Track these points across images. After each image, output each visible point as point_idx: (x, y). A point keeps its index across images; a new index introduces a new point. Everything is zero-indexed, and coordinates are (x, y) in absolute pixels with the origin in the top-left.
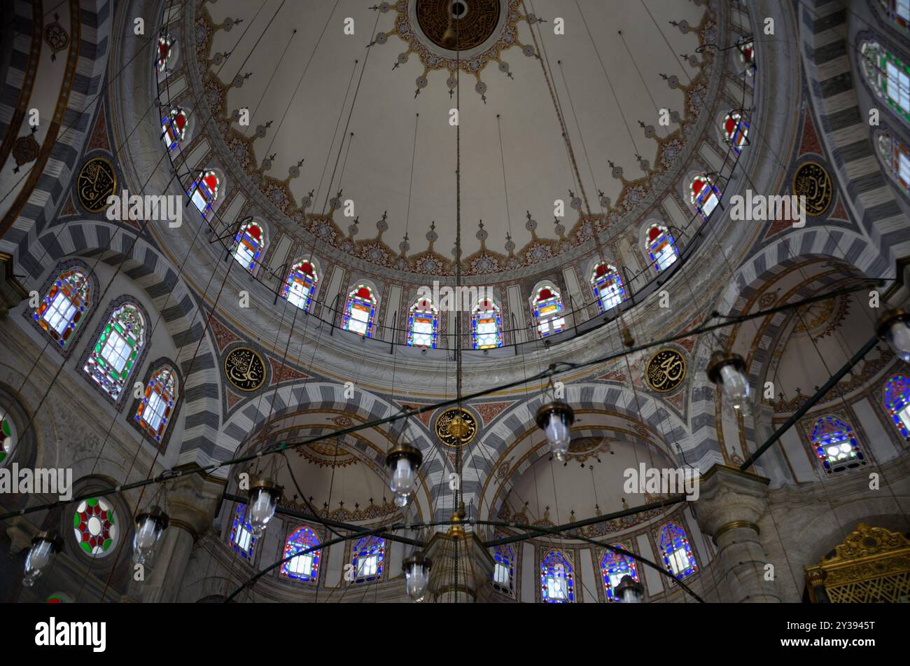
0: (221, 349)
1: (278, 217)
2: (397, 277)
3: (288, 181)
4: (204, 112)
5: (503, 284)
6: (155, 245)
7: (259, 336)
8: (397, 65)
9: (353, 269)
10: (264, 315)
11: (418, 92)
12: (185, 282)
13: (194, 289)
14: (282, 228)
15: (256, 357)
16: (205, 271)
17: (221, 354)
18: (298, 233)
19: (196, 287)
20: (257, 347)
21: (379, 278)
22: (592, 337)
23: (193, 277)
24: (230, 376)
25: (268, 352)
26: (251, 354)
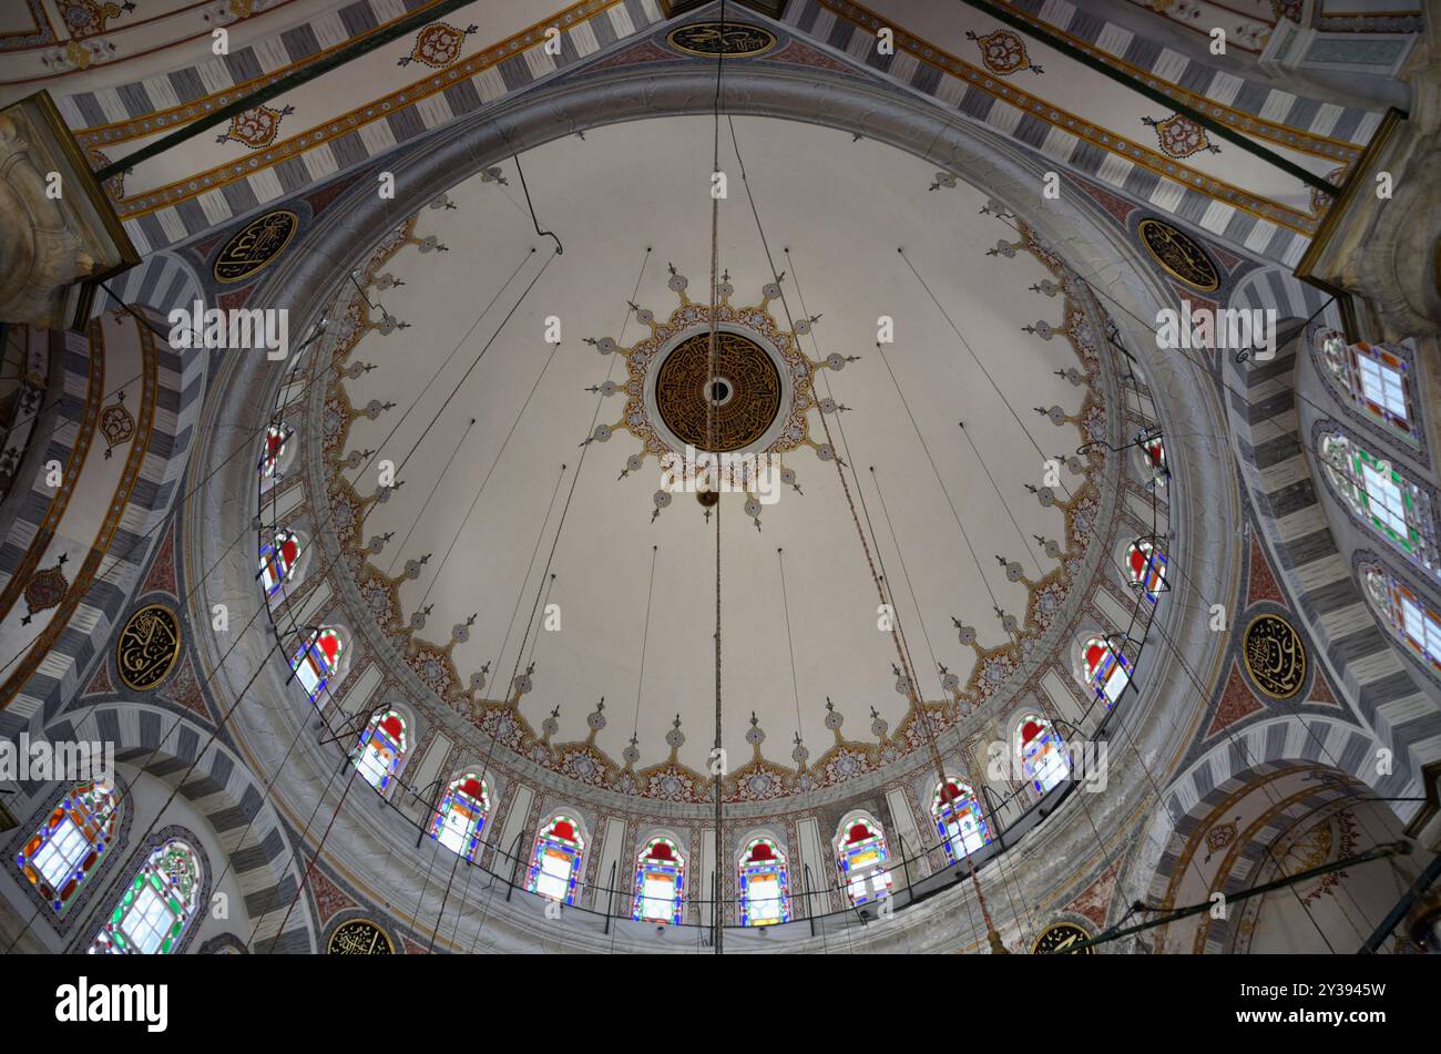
0: (324, 921)
1: (431, 703)
2: (618, 804)
3: (449, 648)
4: (327, 538)
5: (790, 817)
6: (231, 745)
7: (387, 899)
8: (625, 473)
9: (549, 791)
10: (398, 864)
11: (656, 513)
12: (274, 807)
13: (287, 818)
14: (437, 723)
15: (381, 937)
16: (309, 790)
17: (323, 929)
18: (462, 730)
19: (290, 815)
20: (384, 918)
21: (590, 806)
22: (937, 904)
23: (288, 799)
25: (403, 929)
26: (373, 930)
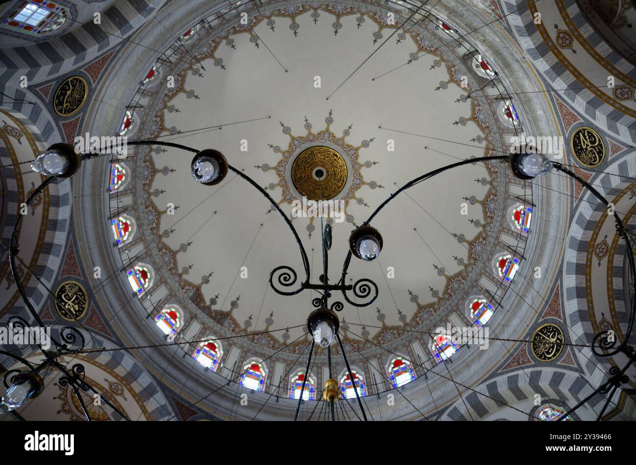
0: (530, 362)
1: (466, 287)
2: (503, 189)
3: (447, 277)
4: (394, 346)
5: (489, 101)
6: (447, 408)
7: (525, 326)
8: (365, 205)
9: (501, 225)
10: (509, 320)
11: (380, 186)
12: (478, 386)
13: (484, 379)
14: (474, 284)
15: (541, 331)
16: (473, 367)
17: (533, 363)
18: (478, 270)
19: (483, 377)
20: (533, 328)
21: (505, 203)
23: (476, 378)
24: (550, 358)
25: (538, 319)
26: (537, 335)
